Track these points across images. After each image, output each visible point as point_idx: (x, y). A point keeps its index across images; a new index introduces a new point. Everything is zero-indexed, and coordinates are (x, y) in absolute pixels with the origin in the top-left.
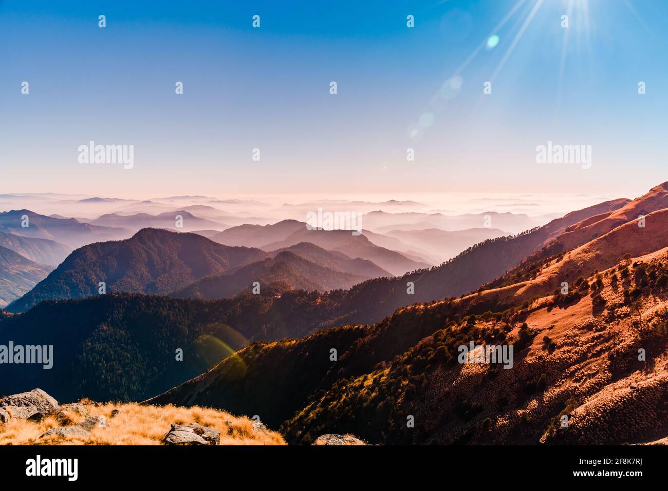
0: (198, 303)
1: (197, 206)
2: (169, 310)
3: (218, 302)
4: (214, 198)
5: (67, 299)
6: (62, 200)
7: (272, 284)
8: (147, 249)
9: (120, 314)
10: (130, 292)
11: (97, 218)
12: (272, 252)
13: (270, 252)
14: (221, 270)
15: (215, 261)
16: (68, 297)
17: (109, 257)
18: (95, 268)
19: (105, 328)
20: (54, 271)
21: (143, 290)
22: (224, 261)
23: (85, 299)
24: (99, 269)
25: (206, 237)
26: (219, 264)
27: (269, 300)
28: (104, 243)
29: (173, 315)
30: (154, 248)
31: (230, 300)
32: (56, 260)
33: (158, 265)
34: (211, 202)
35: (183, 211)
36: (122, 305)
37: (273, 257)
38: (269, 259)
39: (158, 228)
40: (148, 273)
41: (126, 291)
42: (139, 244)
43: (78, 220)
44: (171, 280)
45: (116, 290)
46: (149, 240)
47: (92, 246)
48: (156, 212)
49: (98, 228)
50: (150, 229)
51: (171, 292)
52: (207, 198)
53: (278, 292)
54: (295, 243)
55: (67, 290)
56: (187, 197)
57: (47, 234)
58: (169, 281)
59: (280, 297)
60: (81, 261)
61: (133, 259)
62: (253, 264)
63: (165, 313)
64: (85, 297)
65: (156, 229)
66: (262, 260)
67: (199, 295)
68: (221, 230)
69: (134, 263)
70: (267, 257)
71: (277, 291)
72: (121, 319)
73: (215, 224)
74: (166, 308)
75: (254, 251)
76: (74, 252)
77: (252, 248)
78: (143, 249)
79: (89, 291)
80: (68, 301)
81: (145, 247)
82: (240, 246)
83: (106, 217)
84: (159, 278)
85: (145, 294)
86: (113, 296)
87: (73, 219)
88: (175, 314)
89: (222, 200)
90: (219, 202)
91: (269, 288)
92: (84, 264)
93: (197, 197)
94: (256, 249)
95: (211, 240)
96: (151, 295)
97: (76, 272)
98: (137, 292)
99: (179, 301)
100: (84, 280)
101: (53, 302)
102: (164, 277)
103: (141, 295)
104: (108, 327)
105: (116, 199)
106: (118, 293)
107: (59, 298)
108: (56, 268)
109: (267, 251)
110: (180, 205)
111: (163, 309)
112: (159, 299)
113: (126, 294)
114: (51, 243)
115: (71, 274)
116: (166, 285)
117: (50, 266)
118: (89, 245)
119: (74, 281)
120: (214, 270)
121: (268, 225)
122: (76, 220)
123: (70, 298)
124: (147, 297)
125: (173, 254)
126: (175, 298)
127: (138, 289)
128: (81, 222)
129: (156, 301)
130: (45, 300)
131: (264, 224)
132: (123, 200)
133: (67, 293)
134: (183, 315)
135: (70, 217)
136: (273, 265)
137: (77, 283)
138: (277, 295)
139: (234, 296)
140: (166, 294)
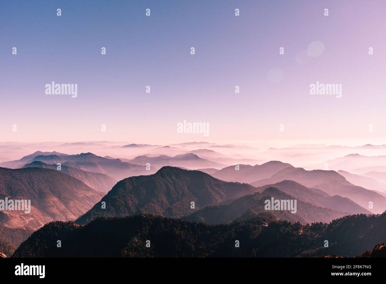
0: (202, 226)
1: (202, 149)
2: (180, 230)
3: (217, 226)
4: (215, 143)
5: (113, 217)
6: (113, 146)
7: (261, 214)
8: (166, 182)
9: (147, 231)
10: (154, 214)
11: (133, 159)
12: (260, 188)
13: (258, 188)
14: (220, 201)
15: (215, 193)
16: (113, 215)
17: (140, 187)
18: (131, 195)
19: (136, 240)
20: (105, 196)
21: (163, 213)
22: (222, 193)
23: (124, 218)
24: (134, 196)
25: (208, 173)
26: (218, 196)
27: (258, 227)
28: (138, 177)
29: (184, 234)
30: (170, 181)
31: (226, 226)
32: (107, 188)
33: (174, 195)
34: (213, 146)
35: (192, 154)
36: (148, 224)
37: (261, 192)
38: (258, 193)
39: (174, 166)
40: (167, 200)
41: (151, 213)
42: (161, 178)
43: (122, 160)
44: (182, 206)
45: (144, 213)
46: (168, 176)
47: (130, 179)
48: (173, 154)
49: (134, 166)
50: (168, 167)
51: (182, 216)
52: (210, 143)
53: (266, 221)
54: (280, 181)
55: (113, 210)
56: (195, 143)
57: (102, 170)
58: (181, 207)
59: (267, 226)
60: (122, 190)
61: (157, 190)
62: (245, 197)
63: (178, 232)
64: (124, 216)
65: (173, 167)
66: (252, 194)
67: (203, 220)
68: (220, 169)
69: (157, 192)
70: (256, 191)
71: (264, 220)
72: (147, 234)
73: (215, 164)
74: (179, 228)
75: (246, 186)
76: (118, 183)
77: (244, 184)
78: (164, 182)
79: (127, 212)
80: (113, 218)
81: (165, 181)
82: (234, 182)
83: (139, 158)
84: (174, 204)
85: (164, 217)
86: (143, 217)
87: (118, 159)
88: (185, 234)
89: (220, 145)
90: (219, 146)
91: (258, 217)
92: (124, 192)
93: (202, 143)
94: (247, 184)
95: (212, 176)
96: (168, 217)
97: (119, 198)
98: (159, 215)
99: (188, 223)
100: (124, 203)
101: (103, 218)
102: (177, 204)
103: (161, 217)
104: (138, 240)
105: (146, 145)
106: (146, 215)
107: (107, 216)
108: (107, 194)
109: (256, 186)
110: (190, 149)
111: (177, 229)
112: (174, 221)
113: (151, 215)
114: (104, 175)
115: (116, 199)
116: (178, 210)
117: (103, 193)
118: (128, 178)
119: (118, 204)
120: (214, 201)
121: (257, 165)
122: (120, 160)
123: (115, 216)
124: (165, 219)
125: (184, 187)
126: (186, 221)
127: (159, 212)
128: (123, 161)
129: (171, 222)
130: (99, 217)
131: (253, 164)
132: (151, 145)
133: (113, 213)
134: (191, 236)
135: (116, 158)
136: (261, 199)
137: (119, 206)
138: (264, 224)
139: (229, 222)
140: (179, 217)
